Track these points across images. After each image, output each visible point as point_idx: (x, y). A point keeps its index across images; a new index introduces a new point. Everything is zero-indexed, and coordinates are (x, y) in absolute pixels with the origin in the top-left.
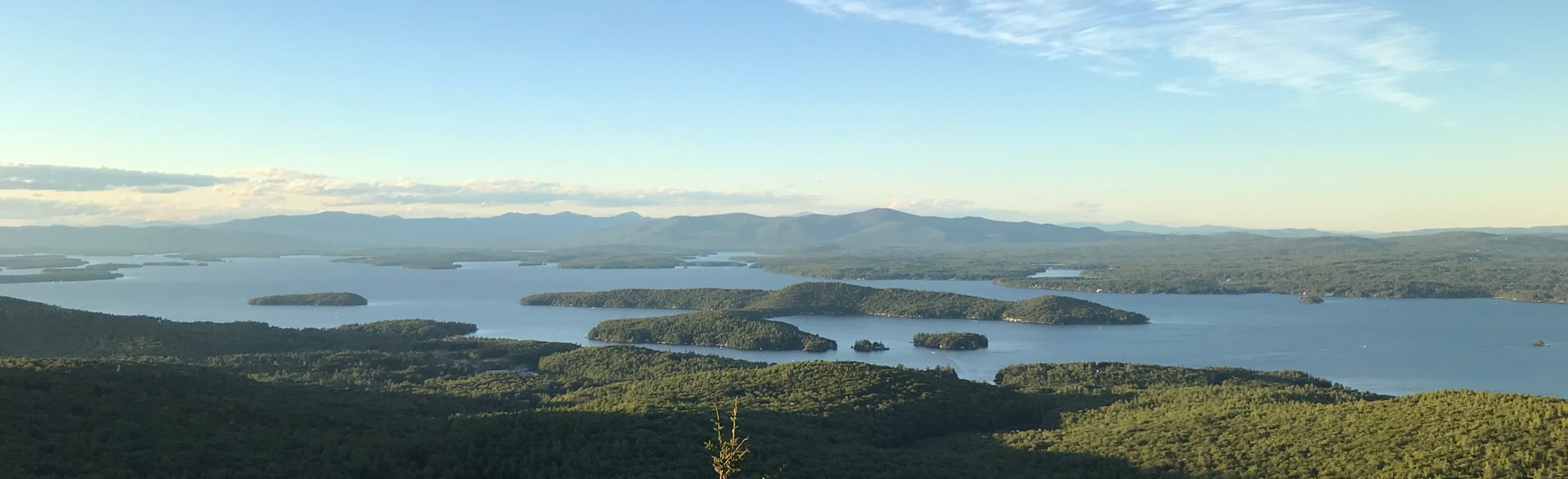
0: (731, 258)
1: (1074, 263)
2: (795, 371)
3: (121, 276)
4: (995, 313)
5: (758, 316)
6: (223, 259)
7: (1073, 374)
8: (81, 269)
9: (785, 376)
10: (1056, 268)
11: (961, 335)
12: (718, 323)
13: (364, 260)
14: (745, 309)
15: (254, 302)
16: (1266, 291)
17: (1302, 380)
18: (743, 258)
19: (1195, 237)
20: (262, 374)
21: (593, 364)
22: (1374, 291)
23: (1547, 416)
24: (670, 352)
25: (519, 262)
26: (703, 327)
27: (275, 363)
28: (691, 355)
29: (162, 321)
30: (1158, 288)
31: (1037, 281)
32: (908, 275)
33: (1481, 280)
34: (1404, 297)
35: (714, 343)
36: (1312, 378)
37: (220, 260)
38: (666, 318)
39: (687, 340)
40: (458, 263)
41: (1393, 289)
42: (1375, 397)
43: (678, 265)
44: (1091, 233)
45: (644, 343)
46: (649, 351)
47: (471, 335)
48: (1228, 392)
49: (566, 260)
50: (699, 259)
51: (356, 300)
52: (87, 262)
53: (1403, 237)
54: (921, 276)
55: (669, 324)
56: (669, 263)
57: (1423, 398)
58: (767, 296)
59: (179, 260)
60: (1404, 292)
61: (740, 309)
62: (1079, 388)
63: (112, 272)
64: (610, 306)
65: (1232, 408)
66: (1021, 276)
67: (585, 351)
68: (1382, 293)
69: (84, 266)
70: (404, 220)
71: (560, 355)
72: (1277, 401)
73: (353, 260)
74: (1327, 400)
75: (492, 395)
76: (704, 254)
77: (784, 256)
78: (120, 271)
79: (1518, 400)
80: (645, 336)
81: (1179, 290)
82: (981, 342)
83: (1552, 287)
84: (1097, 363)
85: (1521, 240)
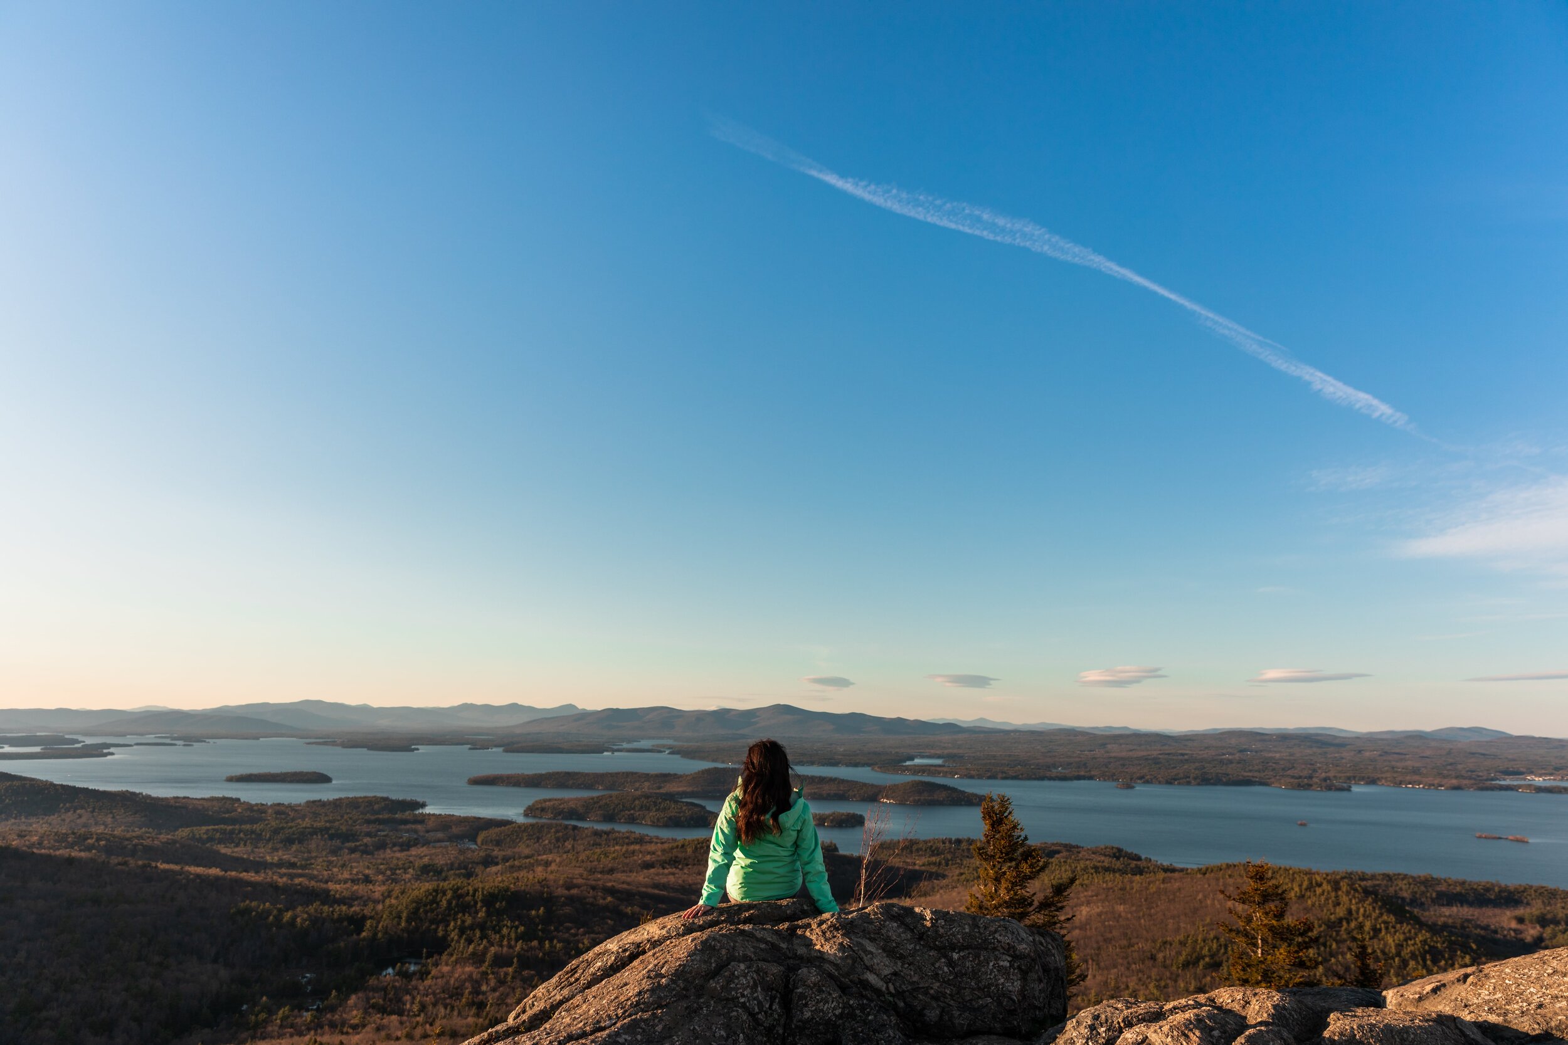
0: (653, 746)
1: (938, 752)
2: (698, 846)
3: (112, 754)
4: (872, 795)
5: (671, 797)
6: (207, 740)
7: (933, 848)
8: (76, 748)
9: (689, 850)
10: (922, 757)
11: (843, 814)
12: (637, 802)
13: (334, 744)
14: (662, 791)
15: (231, 779)
16: (1091, 778)
17: (1118, 854)
18: (664, 746)
19: (1032, 733)
20: (228, 845)
21: (525, 838)
22: (1175, 780)
23: (1304, 886)
24: (593, 828)
25: (469, 746)
26: (624, 806)
27: (242, 835)
28: (612, 831)
29: (143, 797)
30: (1004, 775)
31: (907, 768)
32: (802, 762)
33: (1256, 771)
34: (1199, 784)
35: (632, 820)
36: (1126, 852)
37: (205, 741)
38: (593, 798)
39: (610, 818)
40: (416, 747)
41: (1189, 777)
42: (1173, 870)
43: (607, 751)
44: (951, 728)
45: (571, 819)
46: (575, 828)
47: (420, 811)
48: (1056, 865)
49: (513, 744)
50: (625, 745)
51: (321, 778)
52: (84, 742)
53: (1196, 735)
54: (812, 763)
55: (595, 803)
56: (598, 749)
57: (1210, 870)
58: (681, 779)
59: (168, 741)
60: (1198, 781)
61: (658, 791)
62: (938, 860)
63: (105, 751)
64: (546, 787)
65: (1059, 879)
66: (894, 763)
67: (519, 827)
68: (1181, 781)
69: (79, 745)
70: (373, 708)
71: (497, 830)
72: (1096, 872)
73: (325, 743)
74: (1140, 871)
75: (433, 866)
76: (629, 742)
77: (699, 744)
78: (112, 750)
79: (1281, 872)
80: (573, 814)
81: (1020, 776)
82: (856, 821)
83: (1311, 777)
84: (953, 839)
85: (1284, 738)
